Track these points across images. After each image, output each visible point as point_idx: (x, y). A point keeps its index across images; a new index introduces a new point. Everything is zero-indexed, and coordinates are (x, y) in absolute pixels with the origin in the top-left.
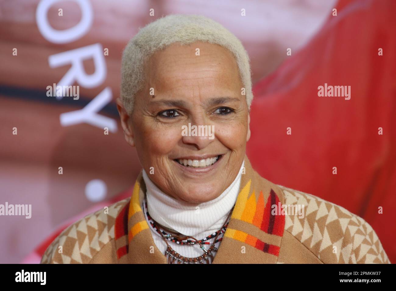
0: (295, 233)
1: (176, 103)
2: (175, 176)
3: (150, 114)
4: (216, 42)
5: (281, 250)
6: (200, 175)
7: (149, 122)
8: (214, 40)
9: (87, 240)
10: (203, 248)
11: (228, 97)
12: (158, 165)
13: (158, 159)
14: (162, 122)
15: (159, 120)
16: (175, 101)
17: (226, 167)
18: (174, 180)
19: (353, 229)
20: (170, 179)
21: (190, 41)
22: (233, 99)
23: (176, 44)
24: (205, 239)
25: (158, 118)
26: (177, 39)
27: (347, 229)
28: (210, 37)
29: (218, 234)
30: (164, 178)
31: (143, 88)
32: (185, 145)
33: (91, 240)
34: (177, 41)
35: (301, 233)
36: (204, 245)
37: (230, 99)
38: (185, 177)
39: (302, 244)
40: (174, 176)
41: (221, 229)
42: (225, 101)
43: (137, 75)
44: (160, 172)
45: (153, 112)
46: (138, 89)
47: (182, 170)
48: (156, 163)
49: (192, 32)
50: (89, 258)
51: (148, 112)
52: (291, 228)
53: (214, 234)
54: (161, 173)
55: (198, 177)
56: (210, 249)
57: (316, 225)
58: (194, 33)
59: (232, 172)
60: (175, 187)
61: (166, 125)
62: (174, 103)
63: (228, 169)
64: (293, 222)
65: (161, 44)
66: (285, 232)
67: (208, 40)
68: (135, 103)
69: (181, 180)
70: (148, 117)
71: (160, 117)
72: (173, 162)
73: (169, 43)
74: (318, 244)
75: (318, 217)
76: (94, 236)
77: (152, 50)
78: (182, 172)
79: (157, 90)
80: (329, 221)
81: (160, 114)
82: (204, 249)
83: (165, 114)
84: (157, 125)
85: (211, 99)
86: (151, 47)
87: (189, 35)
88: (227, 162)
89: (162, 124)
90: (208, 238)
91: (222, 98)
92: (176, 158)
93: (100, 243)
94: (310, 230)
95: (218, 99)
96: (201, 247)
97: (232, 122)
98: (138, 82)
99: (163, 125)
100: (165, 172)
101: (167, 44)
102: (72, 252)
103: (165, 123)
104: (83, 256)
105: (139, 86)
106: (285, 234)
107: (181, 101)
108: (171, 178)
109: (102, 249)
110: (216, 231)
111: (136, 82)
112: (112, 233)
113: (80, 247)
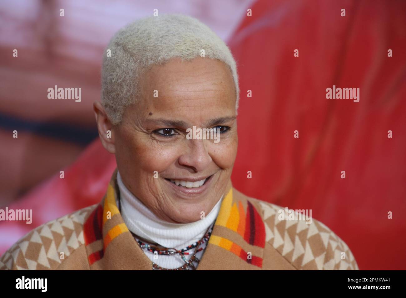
0: (276, 245)
1: (176, 123)
2: (166, 195)
3: (145, 131)
4: (216, 57)
5: (264, 262)
6: (194, 196)
7: (142, 139)
8: (214, 55)
9: (53, 246)
10: (184, 259)
11: (227, 117)
12: (148, 182)
13: (149, 177)
14: (157, 141)
15: (154, 138)
16: (175, 121)
17: (216, 186)
18: (164, 199)
19: (334, 245)
20: (160, 198)
21: (191, 57)
22: (231, 118)
23: (176, 59)
24: (185, 249)
25: (153, 135)
26: (177, 53)
27: (329, 244)
28: (210, 51)
29: (198, 244)
30: (153, 196)
31: (138, 102)
32: (181, 166)
33: (58, 245)
34: (178, 56)
35: (282, 246)
36: (184, 255)
37: (229, 118)
38: (177, 197)
39: (284, 257)
40: (164, 195)
41: (202, 239)
42: (224, 121)
43: (130, 87)
44: (149, 189)
45: (147, 130)
46: (131, 102)
47: (175, 190)
48: (146, 180)
49: (192, 46)
50: (58, 263)
51: (142, 128)
52: (272, 240)
53: (195, 244)
54: (150, 191)
55: (191, 198)
56: (191, 259)
57: (297, 238)
58: (194, 46)
59: (221, 190)
60: (164, 205)
61: (162, 144)
62: (173, 123)
63: (218, 187)
64: (274, 234)
65: (160, 58)
66: (266, 244)
67: (208, 55)
68: (123, 115)
69: (172, 199)
70: (141, 133)
71: (156, 135)
72: (165, 181)
73: (169, 57)
74: (301, 258)
75: (299, 230)
76: (61, 241)
77: (149, 63)
78: (174, 192)
79: (155, 107)
80: (310, 234)
81: (156, 131)
82: (186, 260)
83: (161, 132)
84: (153, 143)
85: (212, 120)
86: (147, 59)
87: (189, 49)
88: (216, 181)
89: (157, 142)
90: (189, 248)
91: (222, 118)
92: (168, 177)
93: (70, 248)
94: (291, 243)
95: (218, 119)
96: (182, 258)
97: (226, 141)
98: (132, 95)
99: (159, 143)
100: (155, 191)
101: (166, 59)
102: (38, 256)
103: (161, 142)
104: (51, 261)
105: (132, 99)
106: (267, 246)
107: (182, 122)
108: (161, 196)
109: (71, 254)
110: (197, 240)
111: (129, 94)
112: (82, 238)
113: (47, 252)
